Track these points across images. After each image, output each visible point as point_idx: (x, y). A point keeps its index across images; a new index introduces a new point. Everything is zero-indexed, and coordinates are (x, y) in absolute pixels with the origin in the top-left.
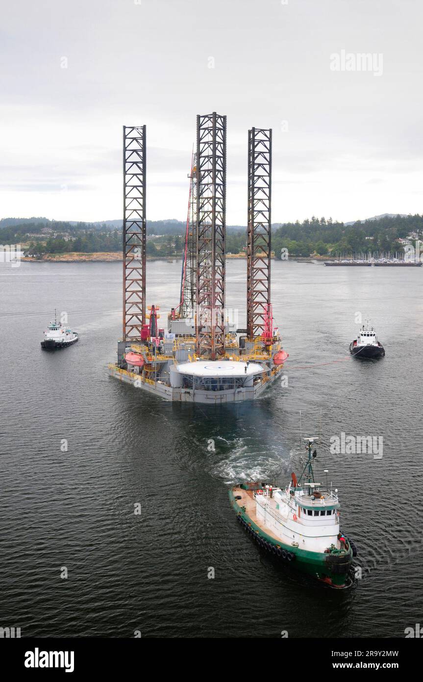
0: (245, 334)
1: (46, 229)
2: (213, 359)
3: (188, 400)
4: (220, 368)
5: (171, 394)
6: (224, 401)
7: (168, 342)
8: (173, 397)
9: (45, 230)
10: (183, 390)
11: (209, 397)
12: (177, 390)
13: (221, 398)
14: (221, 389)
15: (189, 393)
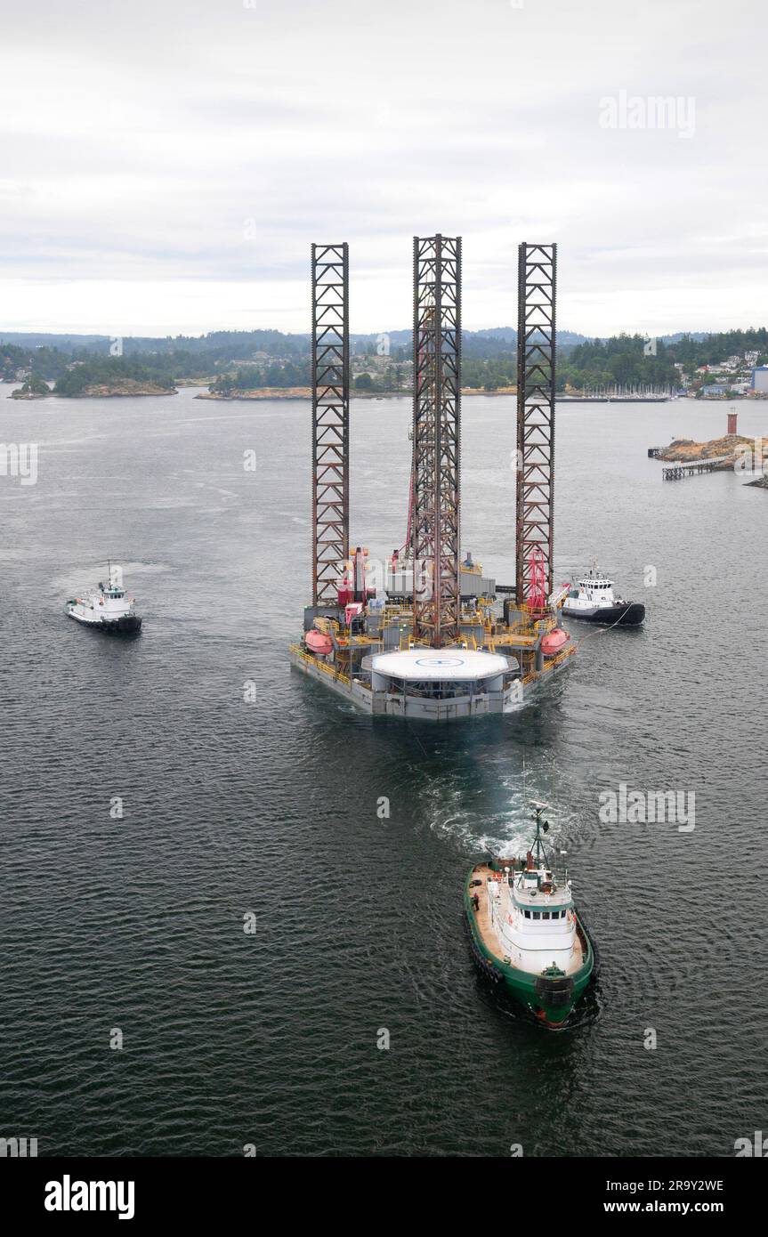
0: (513, 595)
1: (258, 352)
2: (437, 645)
3: (396, 713)
4: (440, 662)
5: (371, 702)
6: (452, 715)
7: (374, 613)
8: (373, 707)
9: (259, 354)
10: (390, 697)
11: (428, 708)
12: (380, 696)
13: (448, 711)
14: (450, 695)
15: (398, 701)
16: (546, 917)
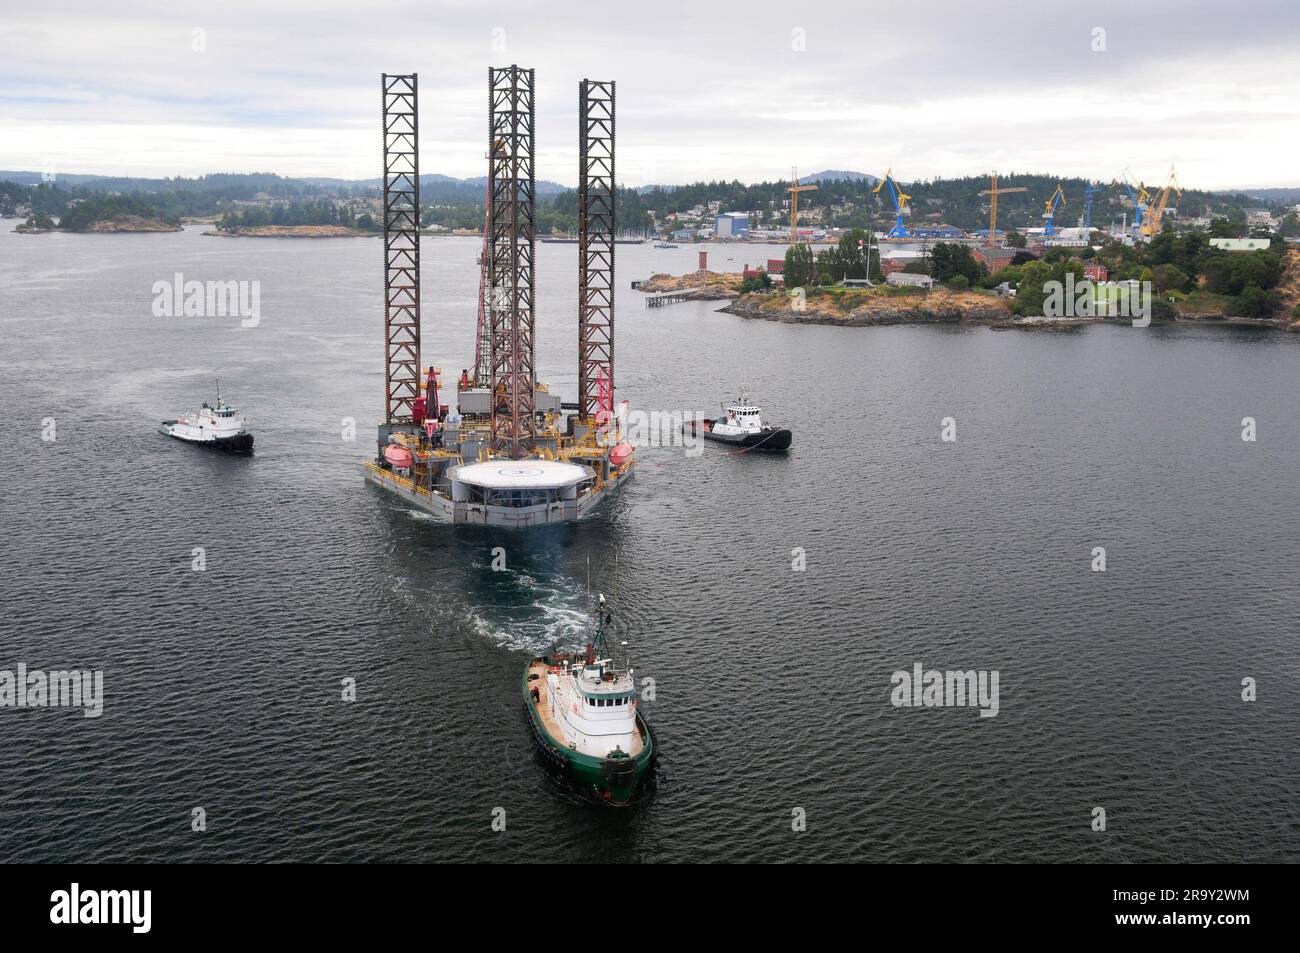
2: (515, 456)
3: (477, 521)
4: (521, 472)
5: (452, 512)
6: (530, 522)
7: (451, 427)
8: (454, 517)
10: (470, 506)
11: (509, 516)
12: (461, 506)
13: (527, 519)
14: (528, 504)
15: (478, 510)
16: (610, 703)
